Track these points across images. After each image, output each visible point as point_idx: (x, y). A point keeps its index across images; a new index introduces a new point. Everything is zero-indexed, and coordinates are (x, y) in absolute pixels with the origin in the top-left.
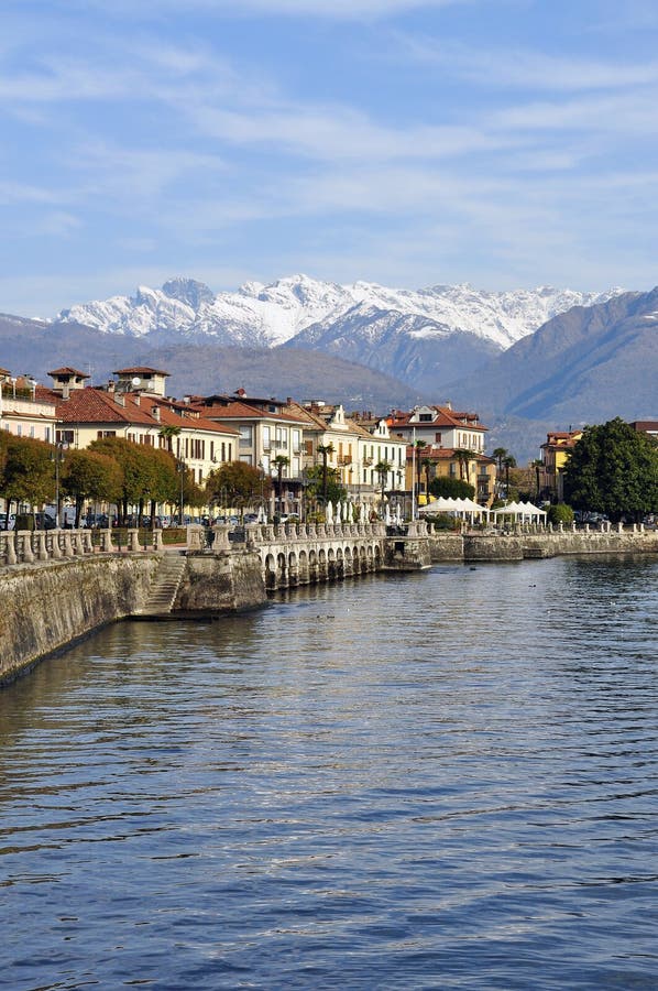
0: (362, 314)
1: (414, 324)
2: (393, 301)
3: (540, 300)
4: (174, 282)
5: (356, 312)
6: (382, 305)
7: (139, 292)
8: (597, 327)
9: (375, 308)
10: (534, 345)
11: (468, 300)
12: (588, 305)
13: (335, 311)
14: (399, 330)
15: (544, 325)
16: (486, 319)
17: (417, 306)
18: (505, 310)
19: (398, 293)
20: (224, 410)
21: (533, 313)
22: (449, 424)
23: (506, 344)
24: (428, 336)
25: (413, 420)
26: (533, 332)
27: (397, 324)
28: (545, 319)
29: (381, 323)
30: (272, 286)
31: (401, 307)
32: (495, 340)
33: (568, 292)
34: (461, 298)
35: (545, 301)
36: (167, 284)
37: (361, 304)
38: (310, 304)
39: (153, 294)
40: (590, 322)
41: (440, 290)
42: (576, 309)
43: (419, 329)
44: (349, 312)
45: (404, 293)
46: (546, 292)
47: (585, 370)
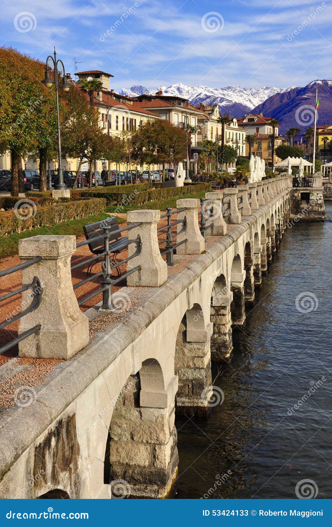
0: (201, 97)
1: (220, 100)
2: (212, 92)
3: (265, 91)
4: (135, 87)
5: (199, 97)
6: (208, 94)
7: (122, 91)
8: (285, 100)
9: (206, 95)
10: (263, 107)
11: (239, 92)
12: (282, 93)
13: (192, 96)
14: (214, 103)
15: (267, 100)
16: (245, 99)
17: (221, 94)
18: (252, 95)
19: (214, 90)
20: (149, 104)
21: (262, 96)
22: (263, 123)
23: (253, 108)
24: (225, 105)
25: (245, 121)
26: (262, 103)
27: (214, 100)
28: (266, 98)
29: (208, 100)
30: (169, 88)
31: (215, 94)
32: (249, 106)
33: (275, 88)
34: (236, 91)
35: (266, 92)
36: (132, 87)
37: (201, 93)
38: (183, 94)
39: (127, 92)
40: (283, 99)
41: (229, 88)
42: (278, 94)
43: (222, 102)
44: (197, 96)
45: (216, 90)
46: (267, 88)
47: (281, 116)
